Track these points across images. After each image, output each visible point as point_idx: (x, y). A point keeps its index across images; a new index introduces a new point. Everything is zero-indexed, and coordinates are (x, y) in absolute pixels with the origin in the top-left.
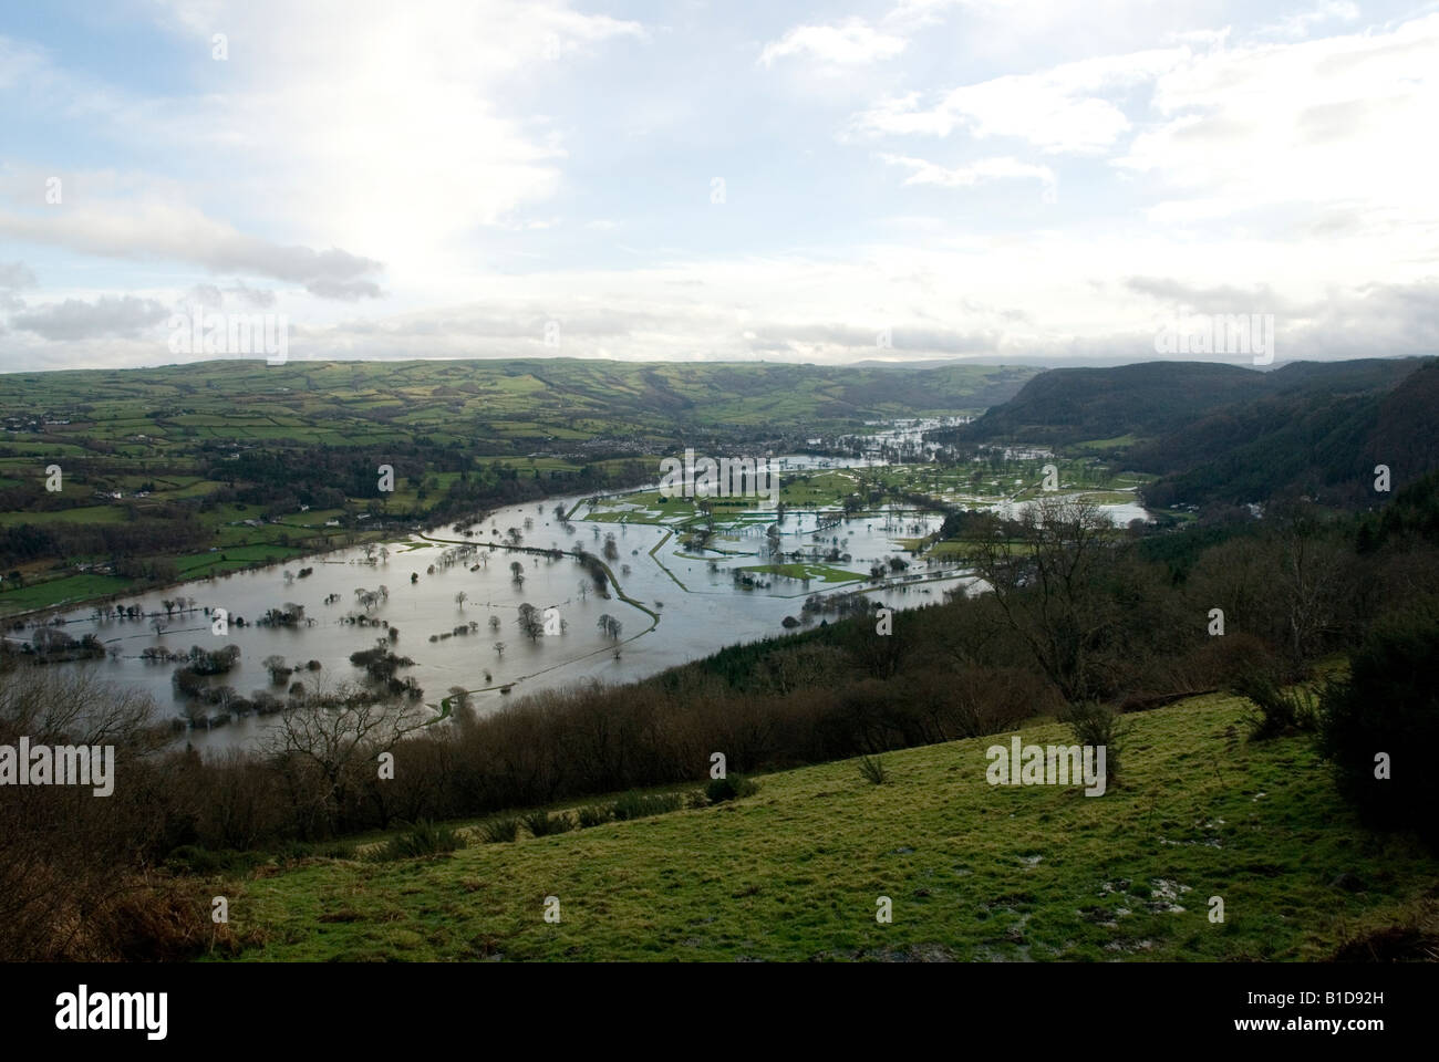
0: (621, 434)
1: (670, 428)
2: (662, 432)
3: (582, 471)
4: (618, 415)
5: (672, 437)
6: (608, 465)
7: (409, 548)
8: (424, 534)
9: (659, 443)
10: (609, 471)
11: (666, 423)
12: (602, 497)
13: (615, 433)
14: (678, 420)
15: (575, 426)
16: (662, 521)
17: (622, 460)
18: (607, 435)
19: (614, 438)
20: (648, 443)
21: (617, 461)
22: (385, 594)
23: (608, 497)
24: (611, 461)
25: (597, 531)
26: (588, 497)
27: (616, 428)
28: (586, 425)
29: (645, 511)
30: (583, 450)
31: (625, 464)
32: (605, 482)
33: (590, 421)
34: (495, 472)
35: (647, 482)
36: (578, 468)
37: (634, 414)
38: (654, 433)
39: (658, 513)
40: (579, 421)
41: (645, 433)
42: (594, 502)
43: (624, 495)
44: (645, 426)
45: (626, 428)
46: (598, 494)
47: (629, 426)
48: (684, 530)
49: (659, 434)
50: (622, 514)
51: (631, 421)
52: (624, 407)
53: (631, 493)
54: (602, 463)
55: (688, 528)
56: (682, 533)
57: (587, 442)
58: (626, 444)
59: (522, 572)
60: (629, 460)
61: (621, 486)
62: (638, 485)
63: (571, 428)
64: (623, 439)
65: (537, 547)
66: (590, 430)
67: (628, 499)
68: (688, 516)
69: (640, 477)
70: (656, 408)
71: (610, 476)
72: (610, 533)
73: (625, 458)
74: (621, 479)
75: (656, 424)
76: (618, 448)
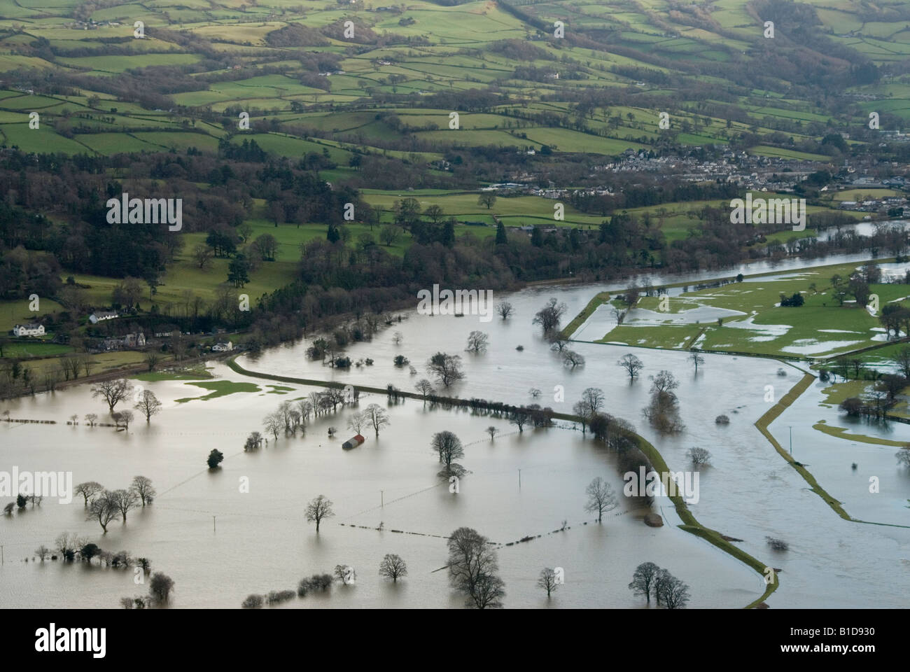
0: (697, 142)
1: (815, 129)
2: (797, 138)
3: (604, 226)
4: (695, 98)
5: (818, 152)
6: (663, 214)
7: (205, 392)
8: (241, 361)
9: (789, 165)
10: (665, 230)
11: (808, 117)
12: (649, 289)
13: (684, 141)
14: (837, 110)
15: (591, 124)
16: (788, 349)
17: (699, 205)
18: (665, 144)
19: (681, 154)
20: (760, 163)
21: (688, 206)
22: (147, 498)
23: (661, 289)
24: (670, 207)
25: (633, 367)
26: (614, 288)
27: (686, 129)
28: (617, 122)
29: (748, 324)
30: (608, 180)
31: (707, 213)
32: (655, 255)
33: (625, 111)
34: (404, 225)
35: (755, 257)
36: (594, 222)
37: (732, 94)
38: (777, 142)
39: (780, 330)
40: (598, 110)
41: (754, 141)
42: (629, 301)
43: (701, 287)
44: (755, 124)
45: (709, 130)
46: (640, 283)
47: (718, 124)
48: (843, 373)
49: (791, 144)
50: (696, 329)
51: (722, 113)
52: (713, 80)
53: (716, 284)
54: (652, 210)
55: (851, 369)
56: (839, 379)
57: (616, 160)
58: (708, 167)
59: (460, 454)
60: (715, 204)
61: (694, 267)
62: (732, 263)
63: (580, 127)
64: (700, 156)
65: (496, 400)
66: (622, 132)
67: (709, 296)
68: (852, 340)
69: (740, 244)
70: (784, 83)
71: (669, 240)
72: (664, 373)
73: (705, 200)
74: (694, 249)
75: (783, 121)
76: (689, 175)
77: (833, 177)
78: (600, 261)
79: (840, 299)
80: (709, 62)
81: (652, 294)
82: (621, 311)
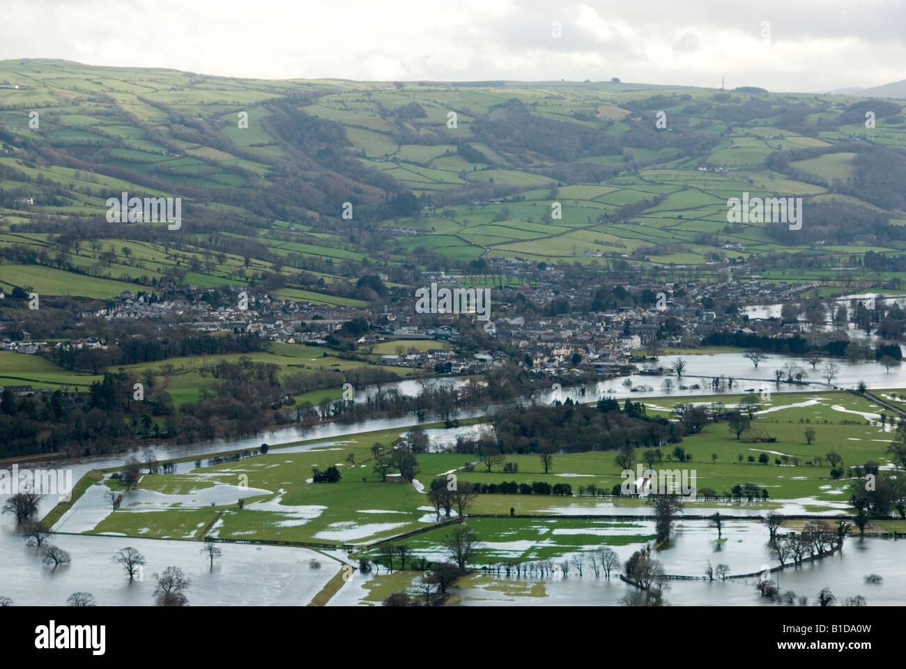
0: (210, 283)
1: (349, 269)
2: (328, 280)
3: (95, 387)
4: (206, 230)
5: (353, 296)
6: (169, 372)
9: (320, 312)
10: (171, 391)
11: (340, 254)
12: (152, 465)
13: (194, 282)
14: (372, 247)
15: (77, 261)
16: (323, 535)
17: (213, 360)
18: (171, 287)
19: (190, 297)
20: (286, 310)
21: (200, 362)
23: (168, 465)
24: (177, 363)
25: (131, 563)
27: (195, 267)
28: (109, 258)
29: (274, 505)
30: (99, 329)
31: (223, 369)
32: (159, 422)
33: (119, 245)
35: (282, 423)
36: (83, 382)
37: (251, 227)
38: (305, 283)
39: (312, 511)
40: (85, 244)
41: (280, 283)
42: (128, 479)
43: (217, 460)
44: (279, 263)
45: (223, 269)
46: (141, 457)
47: (234, 262)
48: (387, 562)
49: (320, 287)
50: (211, 513)
51: (238, 248)
53: (235, 456)
54: (155, 366)
55: (397, 557)
56: (382, 570)
57: (109, 305)
58: (223, 314)
60: (233, 359)
61: (209, 435)
62: (255, 431)
63: (62, 264)
64: (215, 299)
66: (116, 271)
67: (227, 471)
68: (397, 522)
69: (264, 407)
70: (310, 213)
71: (177, 403)
72: (172, 570)
73: (221, 353)
74: (209, 414)
75: (311, 259)
76: (200, 324)
77: (371, 326)
78: (91, 430)
79: (382, 472)
80: (221, 187)
81: (157, 471)
82: (117, 493)
